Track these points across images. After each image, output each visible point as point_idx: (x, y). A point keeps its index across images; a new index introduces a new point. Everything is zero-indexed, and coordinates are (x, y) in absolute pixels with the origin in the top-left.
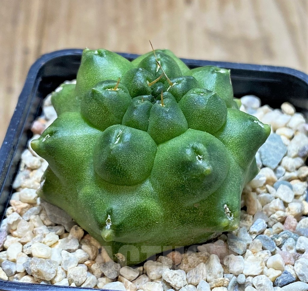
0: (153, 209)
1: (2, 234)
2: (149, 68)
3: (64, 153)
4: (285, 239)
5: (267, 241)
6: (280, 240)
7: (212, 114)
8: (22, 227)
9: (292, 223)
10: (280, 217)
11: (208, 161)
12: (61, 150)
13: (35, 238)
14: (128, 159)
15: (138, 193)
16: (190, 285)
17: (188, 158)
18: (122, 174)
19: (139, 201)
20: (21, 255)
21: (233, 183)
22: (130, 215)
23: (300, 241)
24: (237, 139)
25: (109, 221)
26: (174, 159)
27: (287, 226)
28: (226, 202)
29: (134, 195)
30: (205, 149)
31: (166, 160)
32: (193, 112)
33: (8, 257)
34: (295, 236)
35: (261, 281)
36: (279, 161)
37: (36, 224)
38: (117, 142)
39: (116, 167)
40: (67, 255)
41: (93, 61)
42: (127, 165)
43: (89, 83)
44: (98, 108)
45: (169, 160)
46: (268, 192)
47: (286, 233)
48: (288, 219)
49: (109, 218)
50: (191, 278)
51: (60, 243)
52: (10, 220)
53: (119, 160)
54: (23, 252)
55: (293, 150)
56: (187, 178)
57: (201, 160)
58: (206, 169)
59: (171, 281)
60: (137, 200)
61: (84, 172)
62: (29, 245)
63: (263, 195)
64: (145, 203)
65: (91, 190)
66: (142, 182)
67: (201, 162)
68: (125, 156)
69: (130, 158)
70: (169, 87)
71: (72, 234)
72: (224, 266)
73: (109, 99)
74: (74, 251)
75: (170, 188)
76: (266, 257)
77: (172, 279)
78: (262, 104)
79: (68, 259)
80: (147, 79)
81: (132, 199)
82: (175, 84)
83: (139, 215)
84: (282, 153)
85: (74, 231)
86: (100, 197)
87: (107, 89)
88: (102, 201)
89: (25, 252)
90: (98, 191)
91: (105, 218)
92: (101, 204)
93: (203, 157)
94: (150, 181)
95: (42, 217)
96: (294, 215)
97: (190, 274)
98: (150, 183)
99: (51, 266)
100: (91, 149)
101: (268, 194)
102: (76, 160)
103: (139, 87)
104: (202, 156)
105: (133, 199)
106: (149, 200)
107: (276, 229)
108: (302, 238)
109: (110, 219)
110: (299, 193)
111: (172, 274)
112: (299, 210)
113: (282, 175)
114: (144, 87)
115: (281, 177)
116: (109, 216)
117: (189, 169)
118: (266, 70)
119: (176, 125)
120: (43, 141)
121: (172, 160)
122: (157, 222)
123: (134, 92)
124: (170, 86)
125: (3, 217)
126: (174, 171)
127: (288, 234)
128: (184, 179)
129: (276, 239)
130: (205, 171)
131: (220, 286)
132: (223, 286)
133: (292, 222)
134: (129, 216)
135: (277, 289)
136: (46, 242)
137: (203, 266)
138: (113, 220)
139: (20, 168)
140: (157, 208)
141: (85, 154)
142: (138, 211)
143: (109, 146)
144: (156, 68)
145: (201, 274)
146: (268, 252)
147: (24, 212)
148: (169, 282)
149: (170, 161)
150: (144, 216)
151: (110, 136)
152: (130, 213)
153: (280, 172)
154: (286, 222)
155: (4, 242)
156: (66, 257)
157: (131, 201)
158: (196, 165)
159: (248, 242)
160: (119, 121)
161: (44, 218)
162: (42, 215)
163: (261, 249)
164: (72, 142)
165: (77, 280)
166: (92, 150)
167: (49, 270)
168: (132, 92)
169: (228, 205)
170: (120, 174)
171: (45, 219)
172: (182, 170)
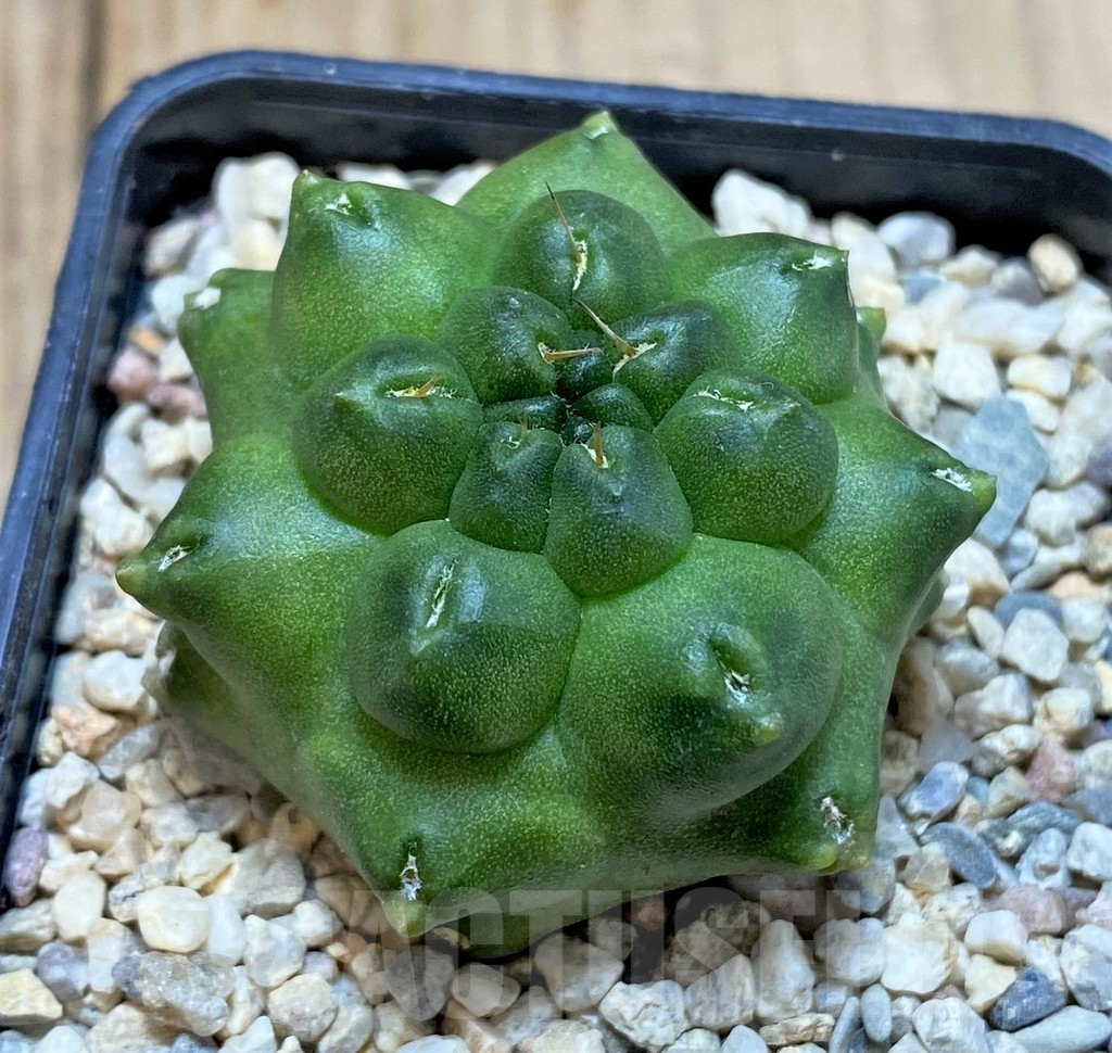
0: (568, 829)
1: (30, 843)
2: (546, 274)
3: (242, 620)
4: (1032, 834)
5: (967, 847)
6: (1013, 841)
7: (781, 485)
8: (100, 815)
9: (1059, 773)
10: (1015, 751)
11: (770, 694)
12: (229, 607)
13: (150, 866)
14: (476, 683)
15: (512, 781)
16: (699, 1030)
17: (697, 688)
18: (455, 732)
19: (519, 808)
20: (104, 929)
21: (853, 712)
22: (488, 857)
23: (1084, 842)
24: (874, 551)
25: (410, 874)
26: (643, 684)
27: (1040, 781)
28: (830, 789)
29: (500, 786)
30: (758, 648)
31: (614, 681)
32: (710, 478)
33: (55, 927)
34: (1066, 820)
35: (946, 1025)
36: (1019, 512)
37: (149, 796)
38: (433, 620)
39: (435, 712)
40: (263, 936)
41: (332, 246)
42: (473, 704)
43: (322, 332)
44: (358, 464)
45: (625, 683)
46: (974, 641)
47: (1036, 813)
48: (1043, 754)
49: (412, 864)
50: (700, 1008)
51: (236, 869)
52: (54, 793)
53: (445, 691)
54: (107, 914)
55: (1070, 459)
56: (690, 749)
57: (744, 688)
58: (760, 725)
59: (631, 1029)
60: (511, 807)
61: (314, 682)
62: (130, 891)
63: (958, 655)
64: (541, 813)
65: (342, 754)
66: (528, 742)
67: (741, 698)
68: (465, 674)
69: (482, 679)
70: (622, 358)
71: (277, 839)
72: (818, 963)
73: (401, 435)
74: (288, 910)
75: (629, 769)
76: (963, 916)
77: (635, 1024)
78: (960, 244)
79: (267, 947)
80: (540, 336)
81: (493, 801)
82: (643, 348)
83: (520, 853)
84: (1030, 480)
85: (286, 826)
86: (376, 788)
87: (392, 391)
88: (386, 801)
89: (115, 916)
90: (370, 765)
91: (396, 866)
92: (380, 812)
93: (750, 680)
94: (555, 732)
95: (169, 766)
96: (1065, 734)
97: (698, 995)
98: (557, 743)
99: (211, 989)
100: (339, 604)
101: (975, 652)
102: (285, 645)
103: (511, 373)
104: (747, 676)
105: (497, 802)
106: (554, 800)
107: (1002, 802)
108: (1091, 832)
109: (416, 870)
110: (1084, 637)
111: (634, 1006)
112: (1082, 719)
113: (1027, 563)
114: (528, 372)
115: (1021, 571)
116: (412, 858)
117: (700, 722)
118: (978, 134)
119: (651, 545)
120: (162, 567)
121: (638, 685)
122: (583, 866)
123: (491, 387)
124: (626, 357)
125: (29, 762)
126: (643, 722)
127: (1041, 818)
128: (682, 750)
129: (998, 840)
130: (757, 732)
131: (801, 1043)
132: (811, 1041)
133: (1056, 770)
134: (484, 857)
135: (997, 1042)
136: (186, 878)
137: (744, 970)
138: (426, 874)
139: (77, 556)
140: (582, 824)
141: (318, 622)
142: (513, 843)
143: (407, 641)
144: (572, 276)
145: (737, 1000)
146: (969, 897)
147: (103, 747)
148: (626, 1031)
149: (631, 689)
150: (536, 853)
151: (407, 593)
152: (485, 851)
153: (1020, 552)
154: (1037, 764)
155: (39, 875)
156: (262, 940)
157: (488, 807)
158: (726, 712)
159: (901, 852)
160: (440, 503)
161: (174, 769)
162: (169, 760)
163: (946, 880)
164: (268, 581)
165: (304, 1029)
166: (343, 607)
167: (205, 1006)
168: (482, 388)
169: (835, 798)
170: (448, 732)
171: (180, 773)
172: (672, 722)
